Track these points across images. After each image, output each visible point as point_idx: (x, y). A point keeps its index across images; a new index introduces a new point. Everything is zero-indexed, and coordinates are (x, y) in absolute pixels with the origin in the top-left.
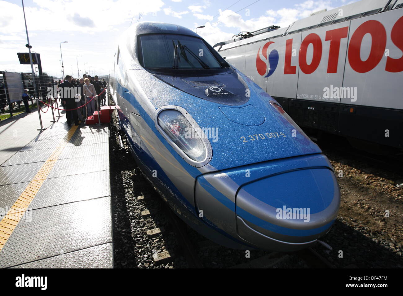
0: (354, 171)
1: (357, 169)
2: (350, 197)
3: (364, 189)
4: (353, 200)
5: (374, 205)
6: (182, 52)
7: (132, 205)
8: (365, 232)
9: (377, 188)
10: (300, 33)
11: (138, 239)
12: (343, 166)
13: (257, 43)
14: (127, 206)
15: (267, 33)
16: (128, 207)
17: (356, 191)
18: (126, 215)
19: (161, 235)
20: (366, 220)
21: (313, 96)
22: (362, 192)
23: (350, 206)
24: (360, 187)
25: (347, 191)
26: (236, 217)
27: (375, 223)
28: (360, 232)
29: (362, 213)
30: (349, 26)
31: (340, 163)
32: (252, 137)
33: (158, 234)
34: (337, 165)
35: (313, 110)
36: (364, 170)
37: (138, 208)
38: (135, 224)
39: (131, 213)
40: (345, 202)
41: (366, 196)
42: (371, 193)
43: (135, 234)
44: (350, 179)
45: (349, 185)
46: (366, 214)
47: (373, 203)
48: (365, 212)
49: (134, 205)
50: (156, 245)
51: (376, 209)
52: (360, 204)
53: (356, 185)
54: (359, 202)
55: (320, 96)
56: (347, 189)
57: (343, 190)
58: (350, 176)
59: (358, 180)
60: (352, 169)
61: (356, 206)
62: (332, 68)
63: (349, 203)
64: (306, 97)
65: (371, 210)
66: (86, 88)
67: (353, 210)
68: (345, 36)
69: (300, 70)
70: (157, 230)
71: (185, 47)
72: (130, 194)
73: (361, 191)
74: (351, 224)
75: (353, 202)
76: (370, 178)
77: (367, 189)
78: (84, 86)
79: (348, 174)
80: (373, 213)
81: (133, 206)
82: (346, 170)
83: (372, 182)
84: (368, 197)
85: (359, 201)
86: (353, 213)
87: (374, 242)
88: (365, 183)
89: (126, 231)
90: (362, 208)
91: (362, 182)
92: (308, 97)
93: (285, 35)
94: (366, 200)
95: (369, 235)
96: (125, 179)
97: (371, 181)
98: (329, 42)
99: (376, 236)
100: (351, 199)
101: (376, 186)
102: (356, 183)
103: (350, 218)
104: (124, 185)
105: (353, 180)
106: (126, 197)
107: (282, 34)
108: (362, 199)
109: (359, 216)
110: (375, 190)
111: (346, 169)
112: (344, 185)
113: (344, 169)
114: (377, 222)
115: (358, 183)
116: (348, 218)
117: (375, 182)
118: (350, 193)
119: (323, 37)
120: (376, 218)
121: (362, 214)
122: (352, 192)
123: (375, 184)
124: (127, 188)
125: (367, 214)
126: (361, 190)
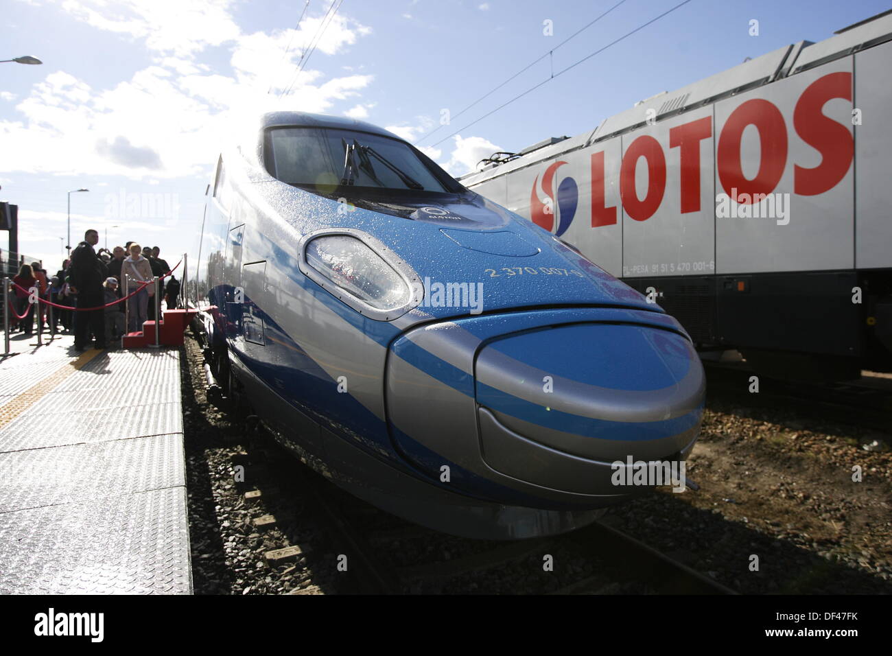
0: (767, 428)
1: (774, 423)
2: (762, 480)
3: (792, 462)
4: (770, 485)
5: (818, 490)
6: (362, 162)
7: (229, 509)
8: (800, 542)
9: (821, 456)
10: (618, 138)
11: (243, 569)
12: (741, 420)
13: (530, 167)
14: (218, 511)
15: (550, 146)
16: (220, 512)
17: (774, 468)
18: (214, 527)
19: (303, 559)
20: (803, 521)
21: (657, 266)
22: (789, 467)
23: (762, 498)
24: (784, 458)
25: (754, 470)
26: (478, 412)
27: (823, 526)
28: (789, 542)
29: (791, 508)
30: (712, 115)
31: (735, 415)
32: (509, 270)
33: (294, 556)
34: (728, 420)
35: (662, 298)
36: (788, 423)
37: (245, 515)
38: (235, 543)
39: (226, 524)
40: (750, 491)
41: (798, 475)
42: (808, 469)
43: (235, 560)
44: (758, 444)
45: (757, 455)
46: (801, 509)
47: (814, 487)
48: (798, 505)
49: (236, 508)
50: (287, 578)
51: (823, 498)
52: (785, 491)
53: (775, 454)
54: (782, 488)
55: (672, 264)
56: (754, 465)
57: (745, 467)
58: (759, 437)
59: (778, 444)
60: (763, 424)
61: (778, 496)
62: (691, 201)
63: (761, 491)
64: (642, 271)
65: (811, 500)
66: (130, 266)
67: (770, 504)
68: (709, 135)
69: (625, 212)
70: (293, 550)
71: (369, 150)
72: (225, 490)
73: (786, 466)
74: (768, 529)
75: (770, 488)
76: (803, 437)
77: (799, 461)
78: (127, 262)
79: (755, 434)
80: (816, 507)
81: (232, 510)
82: (749, 428)
83: (809, 446)
84: (803, 477)
85: (782, 485)
86: (771, 512)
87: (823, 558)
88: (794, 448)
89: (212, 556)
90: (792, 498)
91: (786, 447)
92: (647, 270)
93: (588, 144)
94: (798, 484)
95: (811, 546)
96: (215, 463)
97: (806, 444)
98: (678, 149)
99: (825, 548)
100: (765, 483)
101: (819, 452)
102: (774, 451)
103: (765, 518)
104: (210, 474)
105: (765, 446)
106: (214, 495)
107: (581, 145)
108: (790, 481)
109: (786, 516)
110: (817, 461)
111: (748, 426)
112: (748, 457)
113: (745, 425)
114: (827, 523)
115: (777, 450)
116: (760, 520)
117: (814, 444)
118: (762, 472)
119: (664, 140)
120: (824, 515)
121: (792, 510)
122: (766, 471)
123: (816, 450)
124: (218, 479)
125: (803, 510)
126: (785, 464)
